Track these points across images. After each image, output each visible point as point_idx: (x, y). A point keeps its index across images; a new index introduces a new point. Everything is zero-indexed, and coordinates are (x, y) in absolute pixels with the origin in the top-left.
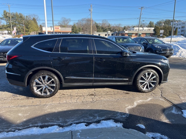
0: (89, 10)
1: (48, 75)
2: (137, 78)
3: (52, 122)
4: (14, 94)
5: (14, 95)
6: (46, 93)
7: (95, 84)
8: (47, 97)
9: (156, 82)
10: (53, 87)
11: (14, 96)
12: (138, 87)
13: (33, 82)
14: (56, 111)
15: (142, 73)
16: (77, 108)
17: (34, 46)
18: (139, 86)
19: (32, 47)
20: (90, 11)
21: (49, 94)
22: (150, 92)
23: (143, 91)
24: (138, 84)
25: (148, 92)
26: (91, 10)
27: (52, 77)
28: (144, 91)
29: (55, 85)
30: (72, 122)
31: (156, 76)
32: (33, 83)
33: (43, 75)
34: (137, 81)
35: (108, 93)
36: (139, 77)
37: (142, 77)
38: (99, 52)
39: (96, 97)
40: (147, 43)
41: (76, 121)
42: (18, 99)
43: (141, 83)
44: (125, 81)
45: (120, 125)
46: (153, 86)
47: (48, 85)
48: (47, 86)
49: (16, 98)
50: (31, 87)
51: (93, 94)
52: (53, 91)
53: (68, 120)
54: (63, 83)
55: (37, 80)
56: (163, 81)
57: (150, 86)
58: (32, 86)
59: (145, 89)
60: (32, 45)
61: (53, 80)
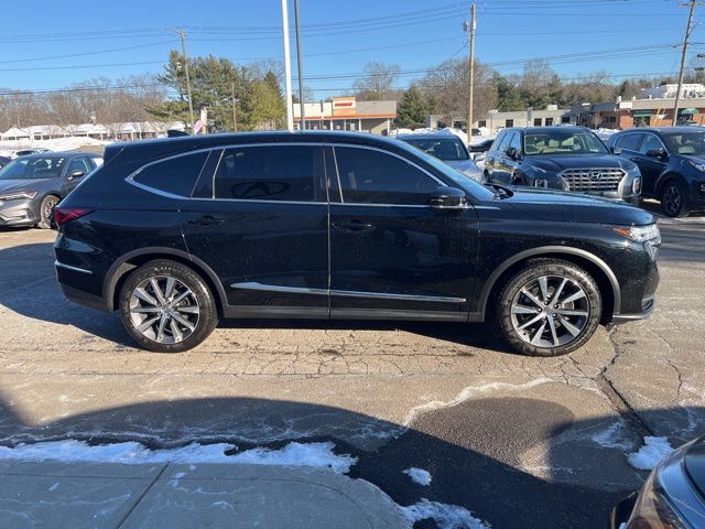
0: (465, 26)
1: (173, 275)
2: (502, 298)
3: (135, 430)
4: (88, 334)
6: (168, 333)
7: (338, 313)
8: (173, 350)
9: (586, 314)
10: (192, 317)
11: (84, 340)
12: (507, 333)
13: (128, 296)
15: (523, 278)
16: (244, 393)
17: (135, 179)
18: (510, 329)
19: (130, 179)
20: (465, 29)
21: (179, 338)
22: (558, 354)
23: (528, 350)
24: (507, 319)
25: (552, 355)
26: (472, 26)
27: (187, 281)
28: (532, 349)
29: (196, 311)
30: (194, 438)
31: (589, 292)
32: (128, 300)
33: (157, 273)
34: (503, 310)
35: (392, 349)
36: (511, 296)
37: (525, 292)
38: (349, 195)
39: (338, 359)
40: (665, 153)
42: (89, 351)
43: (518, 316)
44: (453, 305)
45: (343, 463)
46: (574, 330)
47: (176, 309)
48: (175, 314)
49: (86, 346)
50: (123, 313)
51: (337, 348)
52: (193, 329)
53: (187, 429)
54: (226, 305)
55: (141, 291)
56: (622, 313)
57: (562, 331)
58: (126, 308)
59: (537, 342)
60: (128, 175)
61: (190, 291)
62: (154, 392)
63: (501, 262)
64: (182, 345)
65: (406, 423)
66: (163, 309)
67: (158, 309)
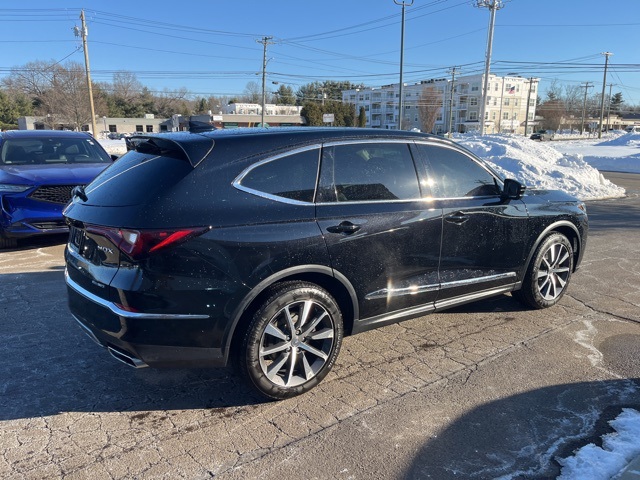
2: (533, 266)
6: (301, 372)
8: (305, 391)
9: (568, 269)
11: (147, 421)
12: (535, 294)
13: (258, 337)
14: (429, 433)
15: (544, 248)
17: (243, 183)
18: (536, 291)
19: (237, 183)
20: (76, 35)
21: (310, 374)
23: (544, 304)
29: (331, 334)
30: (548, 456)
31: (569, 253)
32: (259, 342)
34: (533, 277)
36: (538, 263)
37: (544, 259)
39: (447, 349)
43: (540, 279)
46: (563, 283)
47: (306, 340)
48: (304, 345)
49: (169, 426)
50: (250, 360)
51: (424, 341)
53: (522, 453)
57: (558, 285)
59: (548, 297)
60: (233, 179)
61: (326, 313)
62: (399, 437)
64: (315, 380)
65: (619, 377)
66: (293, 344)
67: (287, 345)
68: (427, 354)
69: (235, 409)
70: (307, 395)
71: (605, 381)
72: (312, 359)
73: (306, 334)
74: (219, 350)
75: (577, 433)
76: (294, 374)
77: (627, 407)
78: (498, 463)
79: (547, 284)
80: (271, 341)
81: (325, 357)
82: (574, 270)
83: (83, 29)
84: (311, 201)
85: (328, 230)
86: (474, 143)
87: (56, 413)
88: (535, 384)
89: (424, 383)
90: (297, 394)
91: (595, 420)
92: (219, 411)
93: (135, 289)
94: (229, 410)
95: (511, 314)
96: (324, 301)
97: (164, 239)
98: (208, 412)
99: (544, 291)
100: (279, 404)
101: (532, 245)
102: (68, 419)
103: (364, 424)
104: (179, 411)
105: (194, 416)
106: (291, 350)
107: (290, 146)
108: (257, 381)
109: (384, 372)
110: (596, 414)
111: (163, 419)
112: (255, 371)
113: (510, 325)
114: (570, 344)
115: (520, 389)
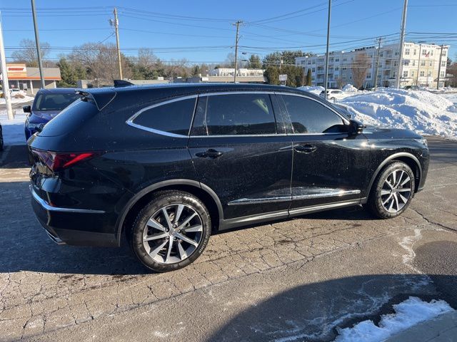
0: (111, 23)
1: (184, 202)
2: (377, 186)
5: (66, 277)
8: (179, 268)
9: (409, 190)
11: (69, 280)
12: (379, 207)
14: (252, 302)
15: (386, 173)
17: (135, 121)
18: (379, 204)
19: (130, 122)
21: (184, 256)
22: (399, 215)
23: (387, 216)
24: (379, 199)
26: (115, 23)
28: (389, 215)
30: (332, 326)
31: (411, 177)
32: (142, 231)
33: (170, 203)
34: (377, 194)
36: (381, 184)
37: (387, 181)
38: (297, 128)
39: (299, 245)
41: (335, 319)
42: (93, 288)
43: (383, 196)
46: (405, 200)
47: (181, 232)
48: (180, 235)
49: (81, 285)
50: (136, 244)
51: (284, 238)
53: (313, 322)
54: (222, 220)
56: (421, 186)
57: (401, 201)
59: (391, 210)
60: (127, 119)
61: (196, 214)
62: (230, 303)
63: (380, 164)
64: (188, 261)
65: (419, 272)
66: (171, 233)
67: (166, 234)
68: (281, 247)
69: (129, 276)
70: (181, 271)
71: (406, 275)
72: (186, 246)
73: (181, 227)
74: (114, 235)
75: (364, 311)
76: (171, 255)
77: (414, 295)
78: (292, 327)
79: (391, 200)
80: (152, 231)
81: (196, 245)
82: (416, 191)
83: (116, 20)
84: (187, 135)
85: (197, 155)
86: (381, 95)
87: (18, 271)
88: (349, 274)
89: (269, 267)
90: (174, 269)
91: (383, 303)
92: (118, 277)
93: (56, 191)
94: (125, 277)
95: (359, 222)
96: (194, 205)
97: (73, 158)
98: (110, 277)
99: (387, 205)
100: (161, 275)
101: (375, 170)
102: (24, 275)
103: (210, 293)
104: (92, 275)
105: (100, 279)
106: (169, 239)
107: (173, 97)
108: (142, 258)
109: (243, 258)
110: (386, 298)
111: (80, 279)
112: (140, 251)
113: (355, 230)
114: (394, 245)
115: (336, 276)
